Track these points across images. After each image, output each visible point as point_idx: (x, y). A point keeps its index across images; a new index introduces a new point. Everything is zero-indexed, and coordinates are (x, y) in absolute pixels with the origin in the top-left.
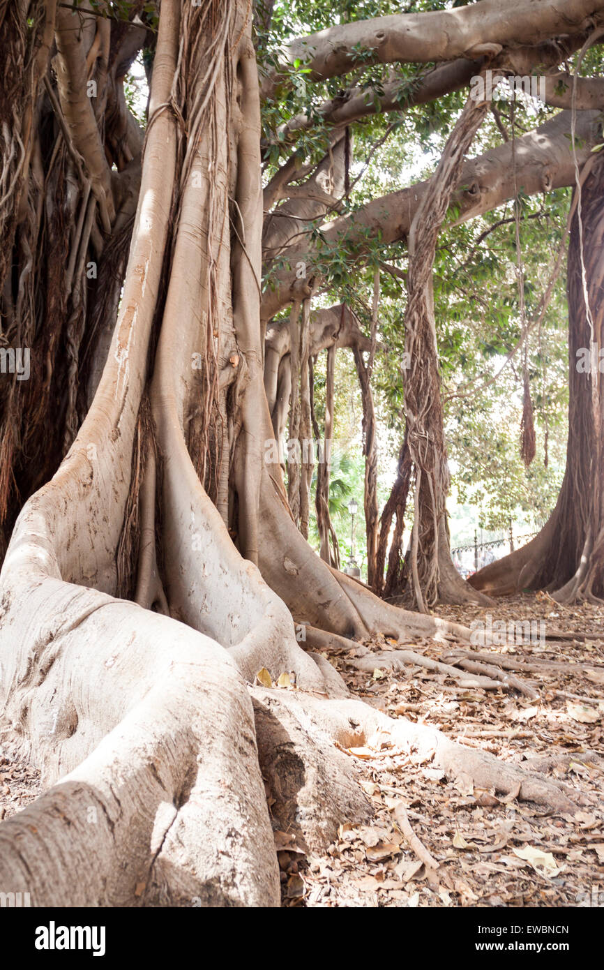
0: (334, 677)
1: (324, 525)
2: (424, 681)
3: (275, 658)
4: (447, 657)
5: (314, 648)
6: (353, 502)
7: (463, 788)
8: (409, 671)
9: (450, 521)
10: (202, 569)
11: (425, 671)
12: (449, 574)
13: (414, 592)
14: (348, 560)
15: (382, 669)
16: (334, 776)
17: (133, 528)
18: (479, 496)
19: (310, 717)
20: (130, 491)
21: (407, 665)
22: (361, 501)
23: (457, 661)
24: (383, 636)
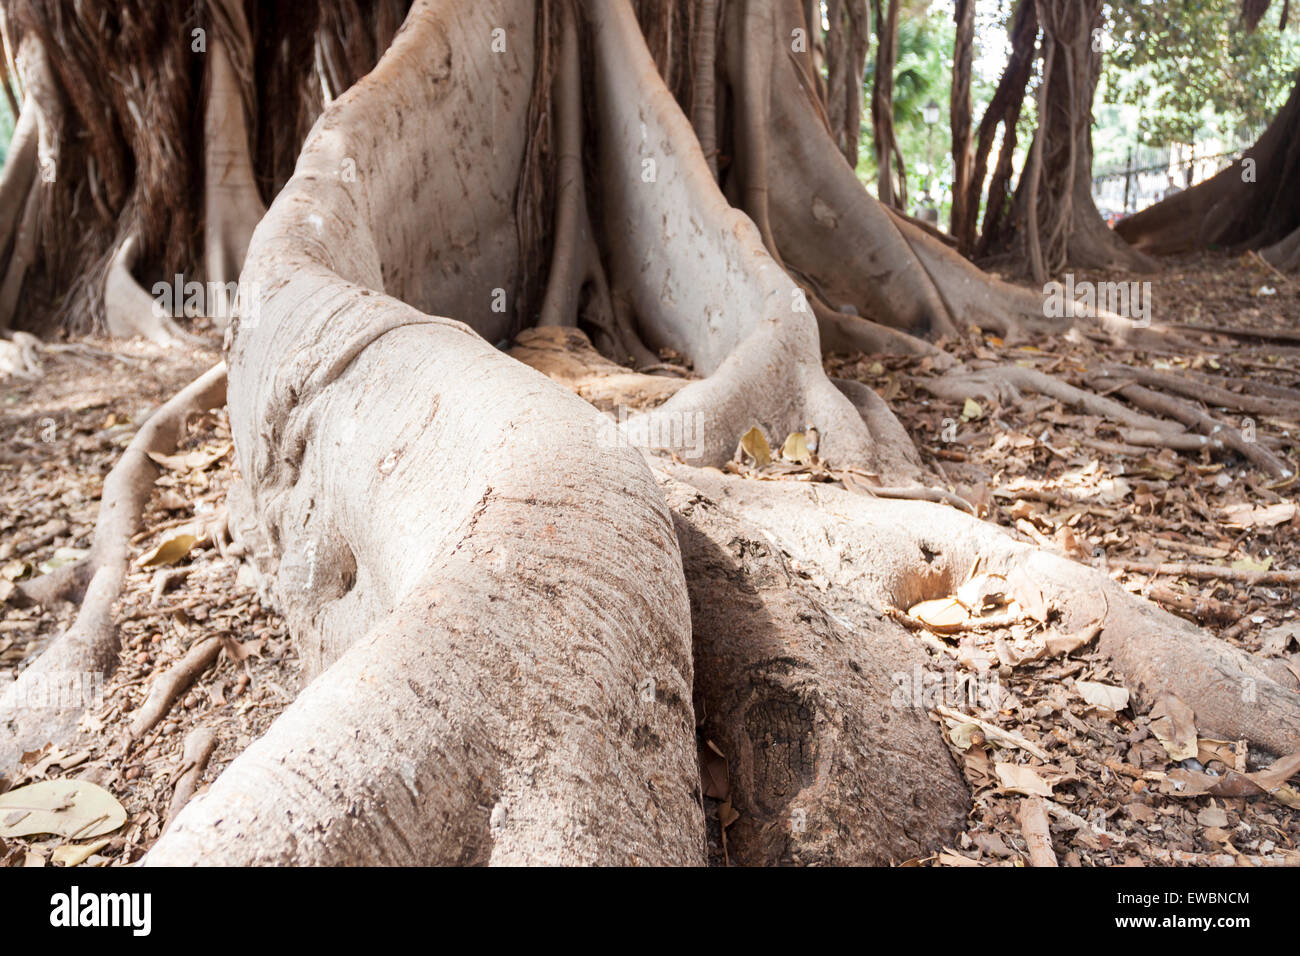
0: (892, 436)
1: (884, 143)
2: (1057, 427)
3: (779, 402)
4: (1097, 378)
5: (861, 354)
6: (932, 105)
7: (1171, 736)
8: (1029, 406)
9: (1095, 134)
10: (661, 226)
11: (1059, 408)
12: (1087, 219)
13: (1028, 252)
14: (921, 196)
15: (980, 399)
16: (882, 731)
17: (543, 155)
18: (1143, 90)
19: (838, 548)
20: (534, 88)
21: (1024, 393)
22: (945, 103)
23: (1116, 387)
24: (979, 331)
